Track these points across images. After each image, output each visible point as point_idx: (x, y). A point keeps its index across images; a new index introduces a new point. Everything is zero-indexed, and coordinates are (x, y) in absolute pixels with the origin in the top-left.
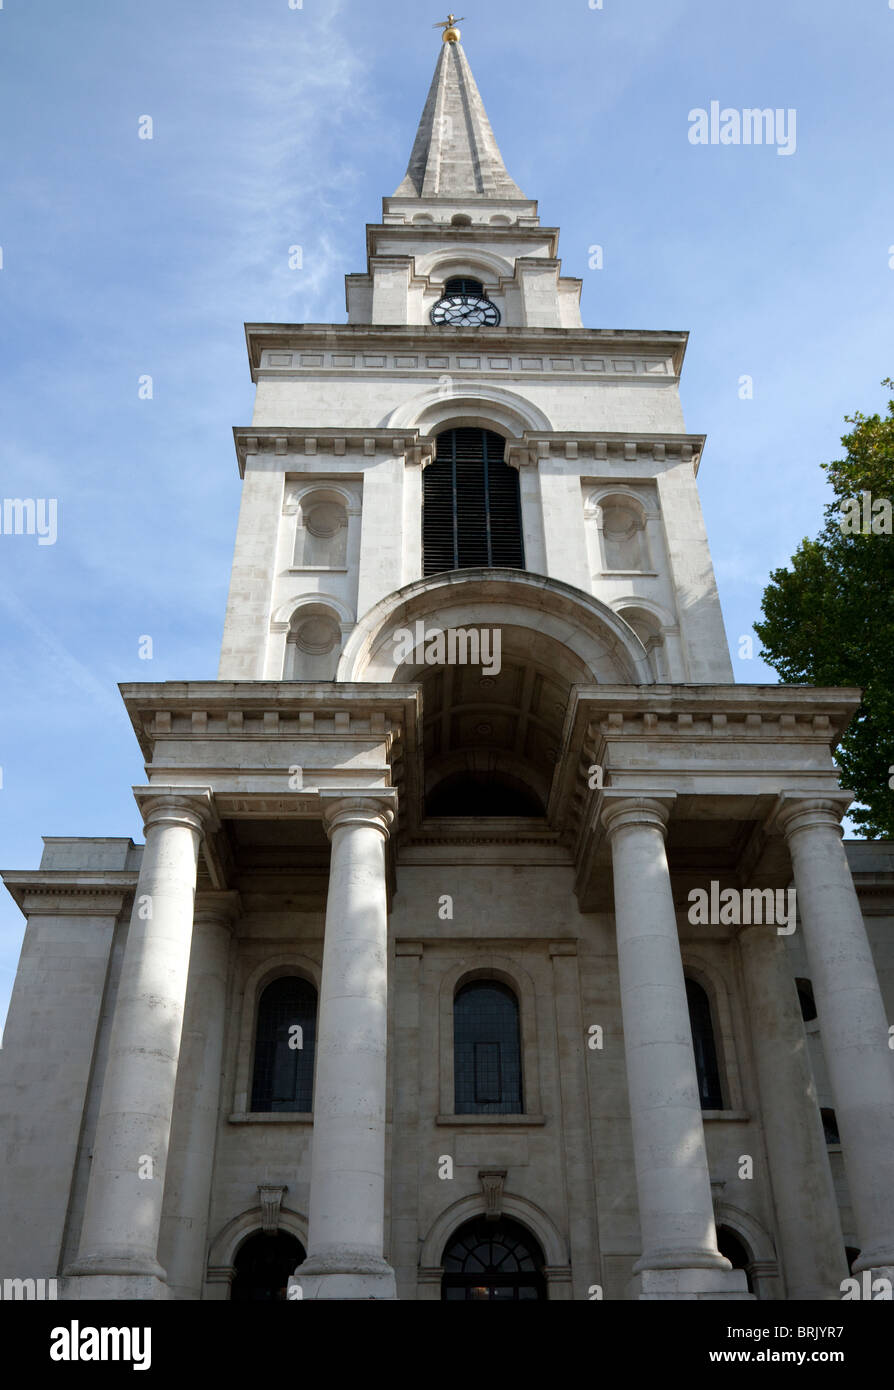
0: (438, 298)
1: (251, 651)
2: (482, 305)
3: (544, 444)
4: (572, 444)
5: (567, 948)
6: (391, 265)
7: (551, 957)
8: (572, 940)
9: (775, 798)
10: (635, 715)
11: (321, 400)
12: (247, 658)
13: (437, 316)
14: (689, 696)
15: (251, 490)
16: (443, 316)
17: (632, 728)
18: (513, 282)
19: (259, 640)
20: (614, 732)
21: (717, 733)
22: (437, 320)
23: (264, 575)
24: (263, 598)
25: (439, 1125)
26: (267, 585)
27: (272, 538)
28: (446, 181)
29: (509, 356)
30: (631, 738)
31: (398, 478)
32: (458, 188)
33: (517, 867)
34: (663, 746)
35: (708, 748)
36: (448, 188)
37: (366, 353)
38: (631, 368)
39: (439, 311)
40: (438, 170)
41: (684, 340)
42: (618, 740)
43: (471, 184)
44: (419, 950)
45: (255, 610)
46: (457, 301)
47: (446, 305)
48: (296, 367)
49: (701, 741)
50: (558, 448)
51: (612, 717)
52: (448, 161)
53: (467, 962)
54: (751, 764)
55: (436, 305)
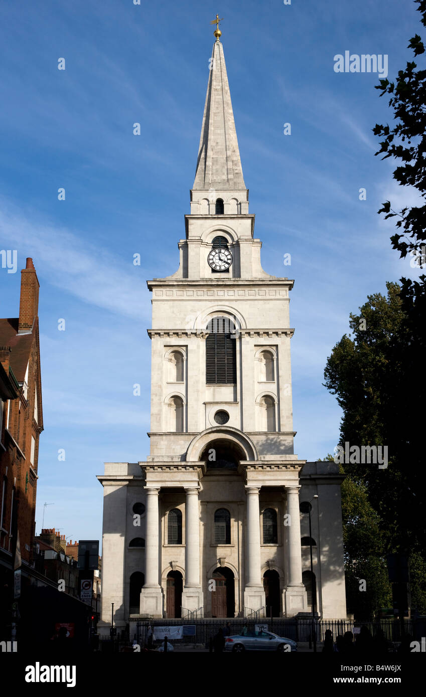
0: (210, 250)
1: (159, 414)
2: (227, 253)
3: (243, 333)
4: (252, 333)
5: (242, 503)
6: (194, 243)
7: (238, 505)
8: (243, 501)
9: (284, 486)
10: (253, 466)
11: (173, 312)
12: (158, 416)
13: (210, 260)
14: (266, 463)
15: (154, 353)
16: (213, 259)
17: (252, 469)
18: (238, 244)
19: (160, 410)
20: (248, 470)
21: (272, 470)
22: (211, 261)
23: (160, 387)
24: (161, 395)
25: (211, 547)
26: (162, 390)
27: (162, 372)
28: (214, 171)
29: (234, 289)
30: (252, 471)
31: (198, 347)
32: (219, 177)
33: (231, 482)
34: (260, 473)
35: (270, 473)
36: (215, 178)
37: (187, 289)
38: (274, 294)
39: (211, 257)
40: (211, 164)
41: (292, 283)
42: (250, 471)
43: (224, 174)
44: (206, 504)
45: (159, 400)
46: (217, 251)
47: (213, 253)
48: (165, 298)
49: (268, 471)
50: (249, 334)
51: (248, 467)
52: (214, 156)
53: (218, 507)
54: (280, 478)
55: (210, 254)
